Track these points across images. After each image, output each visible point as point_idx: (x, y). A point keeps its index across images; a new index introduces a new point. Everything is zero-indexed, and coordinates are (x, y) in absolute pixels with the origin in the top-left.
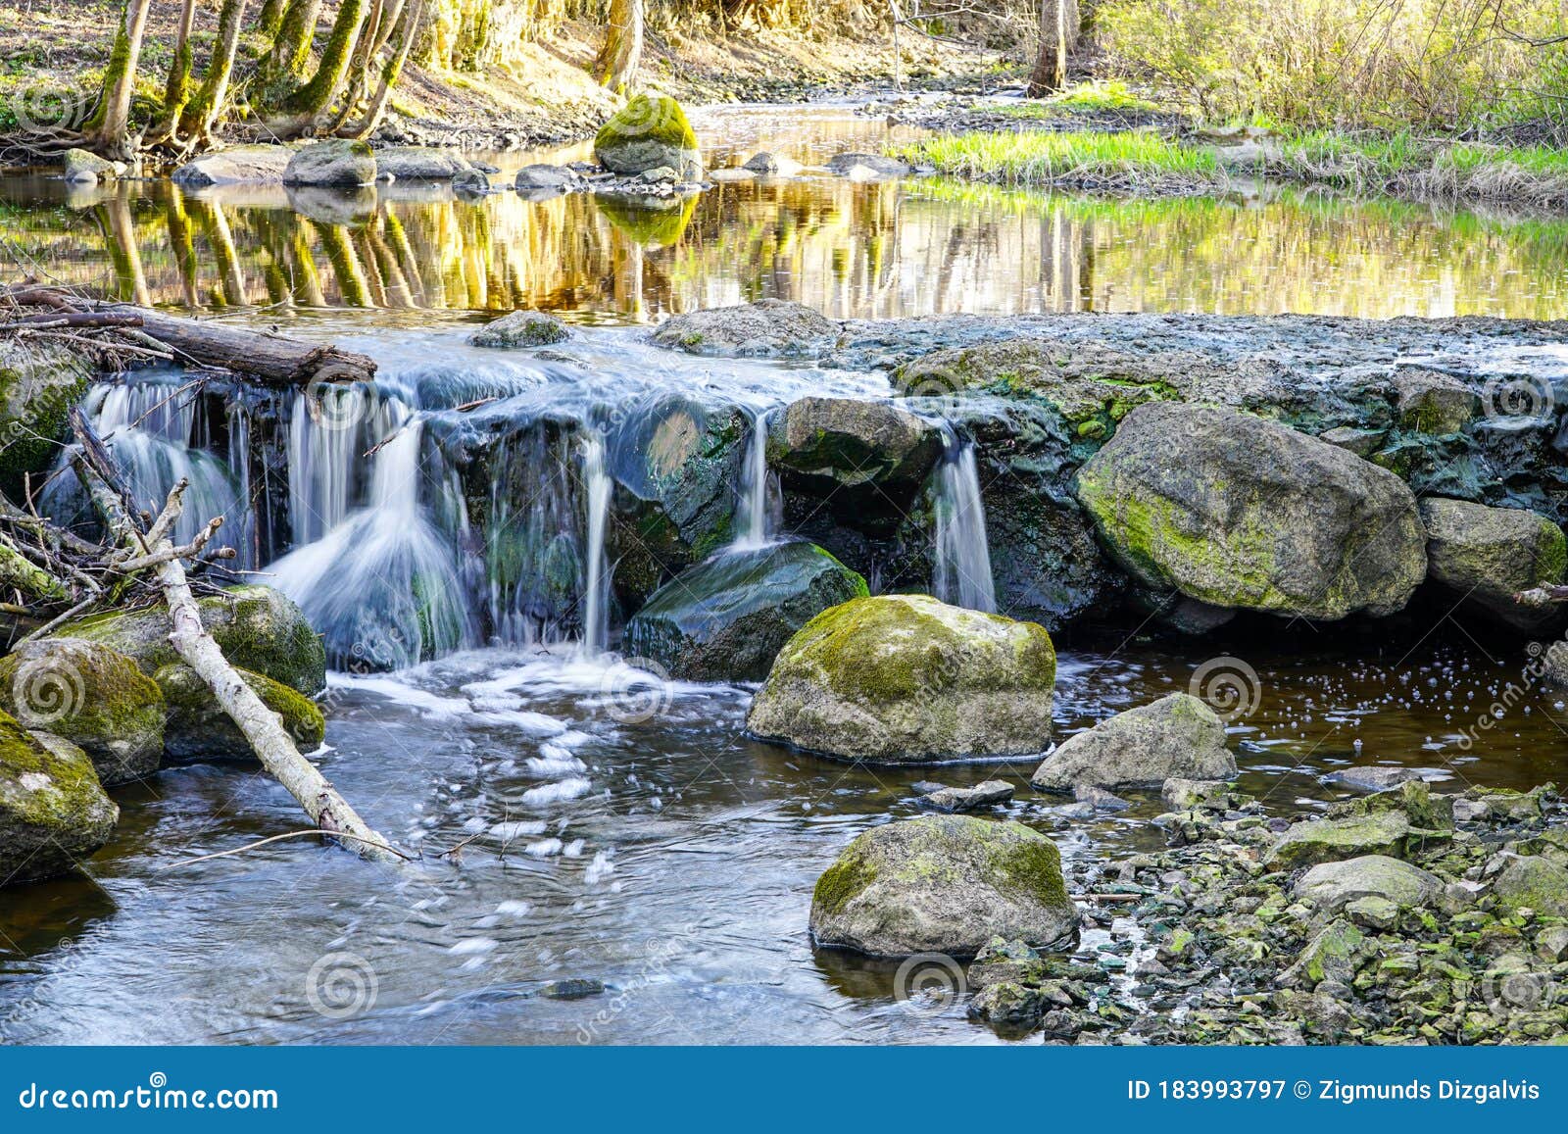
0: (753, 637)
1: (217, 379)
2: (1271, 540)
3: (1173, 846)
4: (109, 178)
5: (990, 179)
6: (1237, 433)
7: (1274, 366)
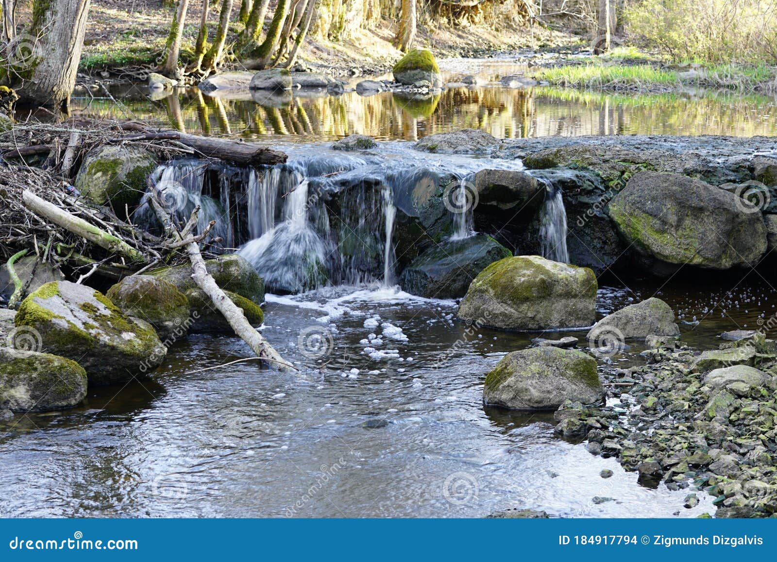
0: (460, 277)
1: (214, 163)
2: (697, 233)
3: (649, 363)
4: (169, 87)
5: (574, 87)
6: (681, 185)
7: (698, 156)
